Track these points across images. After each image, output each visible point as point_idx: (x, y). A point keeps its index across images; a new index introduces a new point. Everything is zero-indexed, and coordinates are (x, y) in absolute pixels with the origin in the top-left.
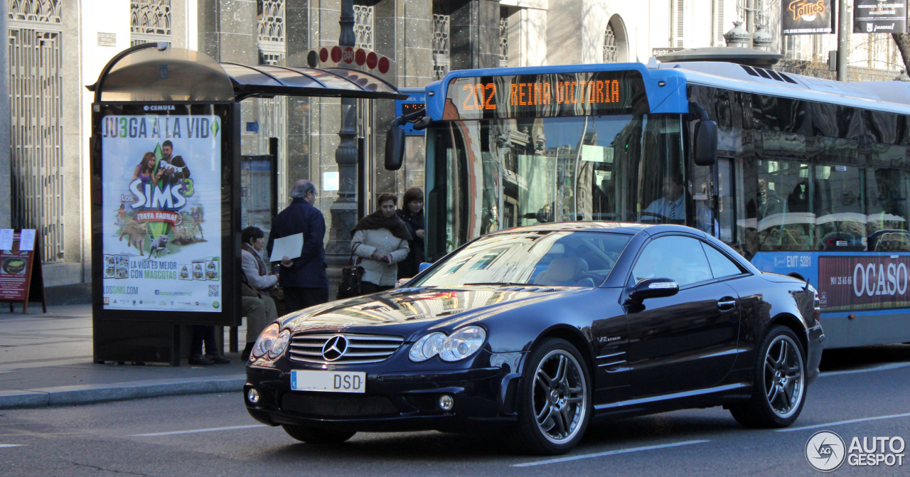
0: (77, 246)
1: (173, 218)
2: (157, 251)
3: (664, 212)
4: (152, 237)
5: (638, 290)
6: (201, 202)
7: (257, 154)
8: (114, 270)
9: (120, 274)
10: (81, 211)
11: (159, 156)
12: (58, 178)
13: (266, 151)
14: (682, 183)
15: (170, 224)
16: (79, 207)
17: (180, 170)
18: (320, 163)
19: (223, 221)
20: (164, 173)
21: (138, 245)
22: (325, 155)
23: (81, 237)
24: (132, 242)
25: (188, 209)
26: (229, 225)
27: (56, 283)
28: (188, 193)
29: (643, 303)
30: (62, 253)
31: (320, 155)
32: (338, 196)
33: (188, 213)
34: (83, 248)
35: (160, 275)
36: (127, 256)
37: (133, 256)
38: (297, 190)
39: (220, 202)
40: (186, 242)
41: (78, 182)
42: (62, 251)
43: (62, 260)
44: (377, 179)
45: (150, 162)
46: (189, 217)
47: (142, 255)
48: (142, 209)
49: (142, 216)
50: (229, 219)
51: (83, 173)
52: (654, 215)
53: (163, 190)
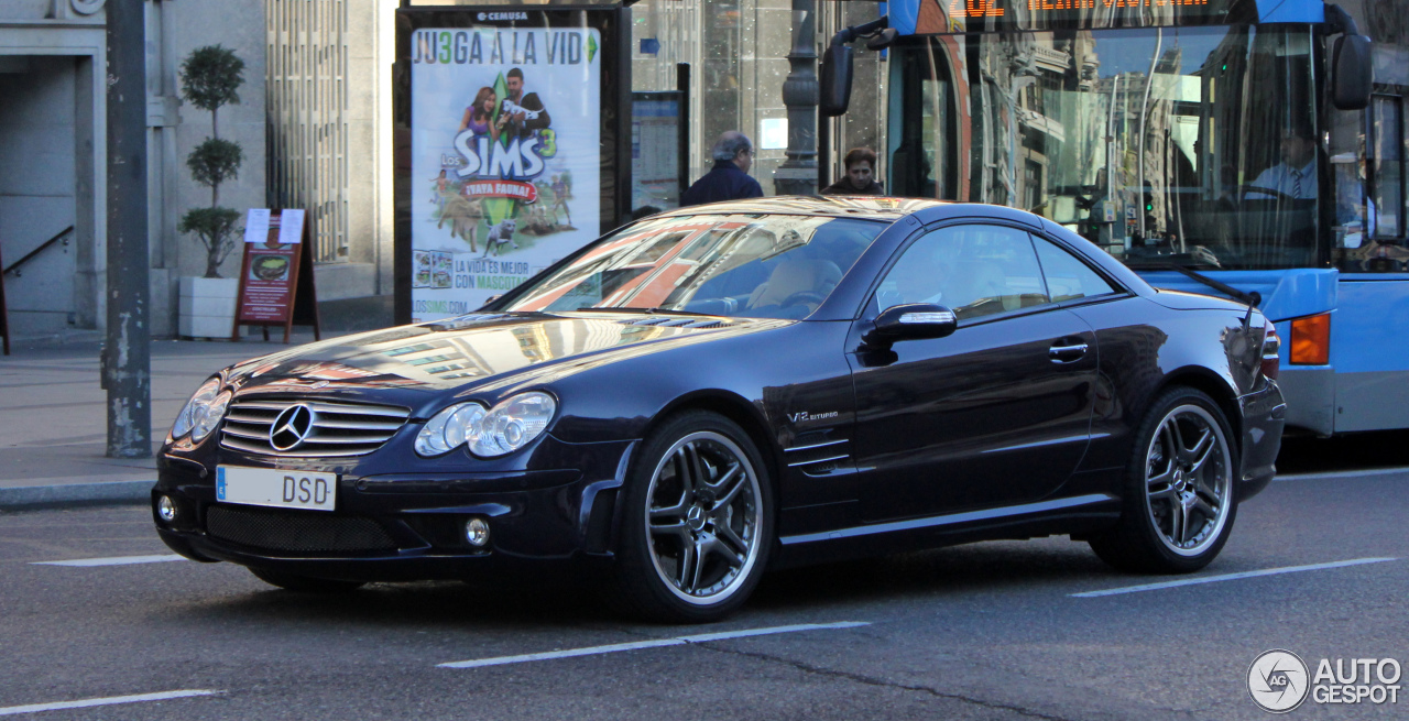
0: (368, 235)
1: (522, 191)
2: (498, 245)
3: (1283, 188)
4: (490, 223)
5: (880, 326)
6: (567, 167)
7: (654, 90)
8: (428, 275)
9: (439, 282)
10: (375, 181)
11: (501, 93)
12: (339, 128)
13: (671, 86)
14: (1312, 137)
15: (517, 202)
16: (372, 174)
17: (535, 115)
18: (756, 103)
19: (603, 198)
20: (511, 118)
21: (467, 235)
22: (764, 92)
23: (375, 221)
24: (459, 230)
25: (547, 178)
26: (611, 203)
27: (336, 295)
28: (547, 152)
29: (892, 349)
30: (345, 248)
31: (756, 92)
32: (787, 157)
33: (546, 184)
34: (379, 239)
35: (503, 283)
36: (450, 252)
37: (460, 252)
38: (721, 147)
39: (598, 166)
40: (542, 230)
41: (371, 135)
42: (345, 245)
43: (345, 258)
44: (848, 131)
45: (487, 102)
46: (548, 191)
47: (474, 251)
48: (475, 178)
49: (473, 189)
50: (612, 193)
51: (378, 121)
52: (1267, 191)
53: (507, 148)
